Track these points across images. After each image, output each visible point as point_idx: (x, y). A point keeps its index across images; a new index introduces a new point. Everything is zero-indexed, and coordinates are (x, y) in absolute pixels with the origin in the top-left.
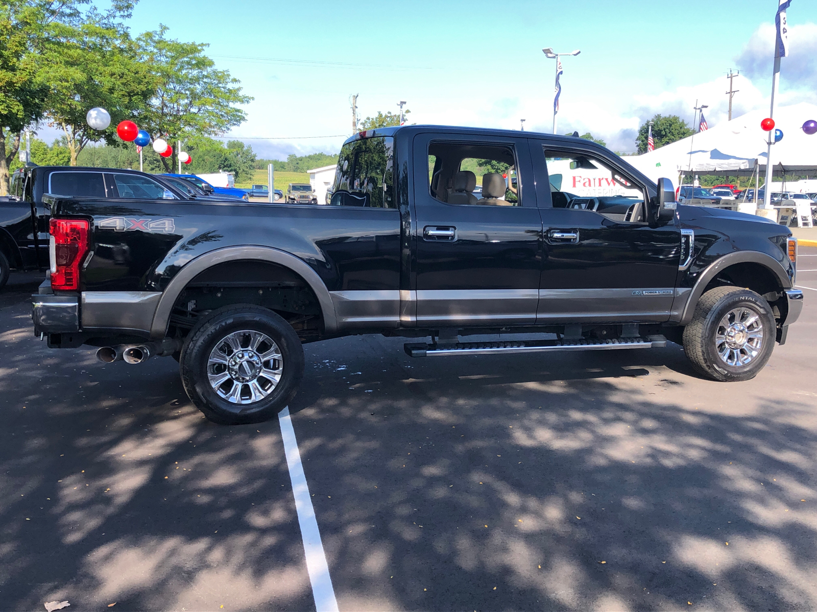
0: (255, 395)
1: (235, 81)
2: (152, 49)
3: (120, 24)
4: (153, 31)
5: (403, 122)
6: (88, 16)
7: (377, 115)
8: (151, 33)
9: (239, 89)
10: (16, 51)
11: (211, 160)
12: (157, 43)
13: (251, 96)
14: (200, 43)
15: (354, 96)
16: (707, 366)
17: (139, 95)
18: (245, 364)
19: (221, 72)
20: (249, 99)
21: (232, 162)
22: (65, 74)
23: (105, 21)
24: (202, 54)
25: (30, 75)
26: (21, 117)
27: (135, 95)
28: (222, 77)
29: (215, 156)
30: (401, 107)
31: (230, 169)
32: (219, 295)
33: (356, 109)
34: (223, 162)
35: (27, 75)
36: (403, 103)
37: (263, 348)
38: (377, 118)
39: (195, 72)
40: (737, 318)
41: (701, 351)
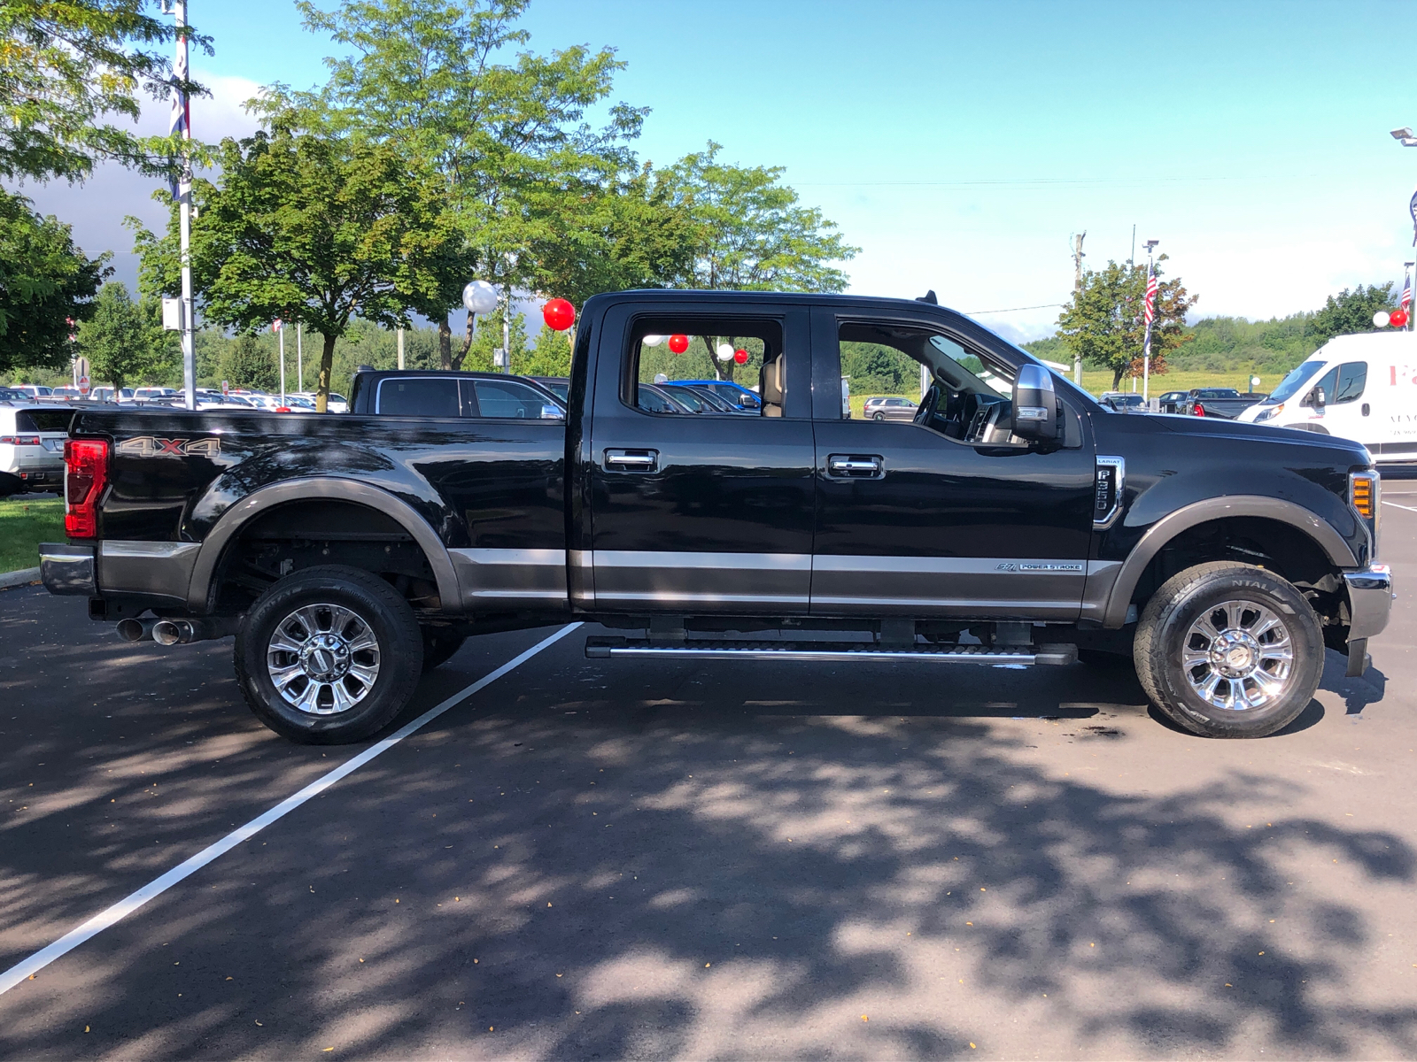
0: (339, 702)
1: (828, 224)
2: (697, 181)
3: (623, 148)
4: (698, 153)
5: (1153, 277)
6: (576, 140)
7: (1106, 267)
8: (696, 157)
9: (837, 237)
10: (431, 202)
11: (855, 356)
12: (704, 171)
13: (856, 246)
14: (771, 166)
15: (1079, 236)
16: (1166, 705)
17: (667, 256)
18: (318, 654)
19: (807, 211)
20: (854, 251)
21: (892, 358)
22: (518, 231)
23: (602, 144)
24: (777, 184)
25: (447, 236)
26: (432, 298)
27: (661, 256)
28: (807, 220)
29: (862, 350)
30: (1150, 251)
31: (888, 369)
32: (325, 552)
33: (1083, 258)
34: (876, 359)
35: (443, 235)
36: (1152, 243)
37: (350, 631)
38: (1105, 273)
39: (767, 214)
40: (1234, 619)
41: (1151, 677)
